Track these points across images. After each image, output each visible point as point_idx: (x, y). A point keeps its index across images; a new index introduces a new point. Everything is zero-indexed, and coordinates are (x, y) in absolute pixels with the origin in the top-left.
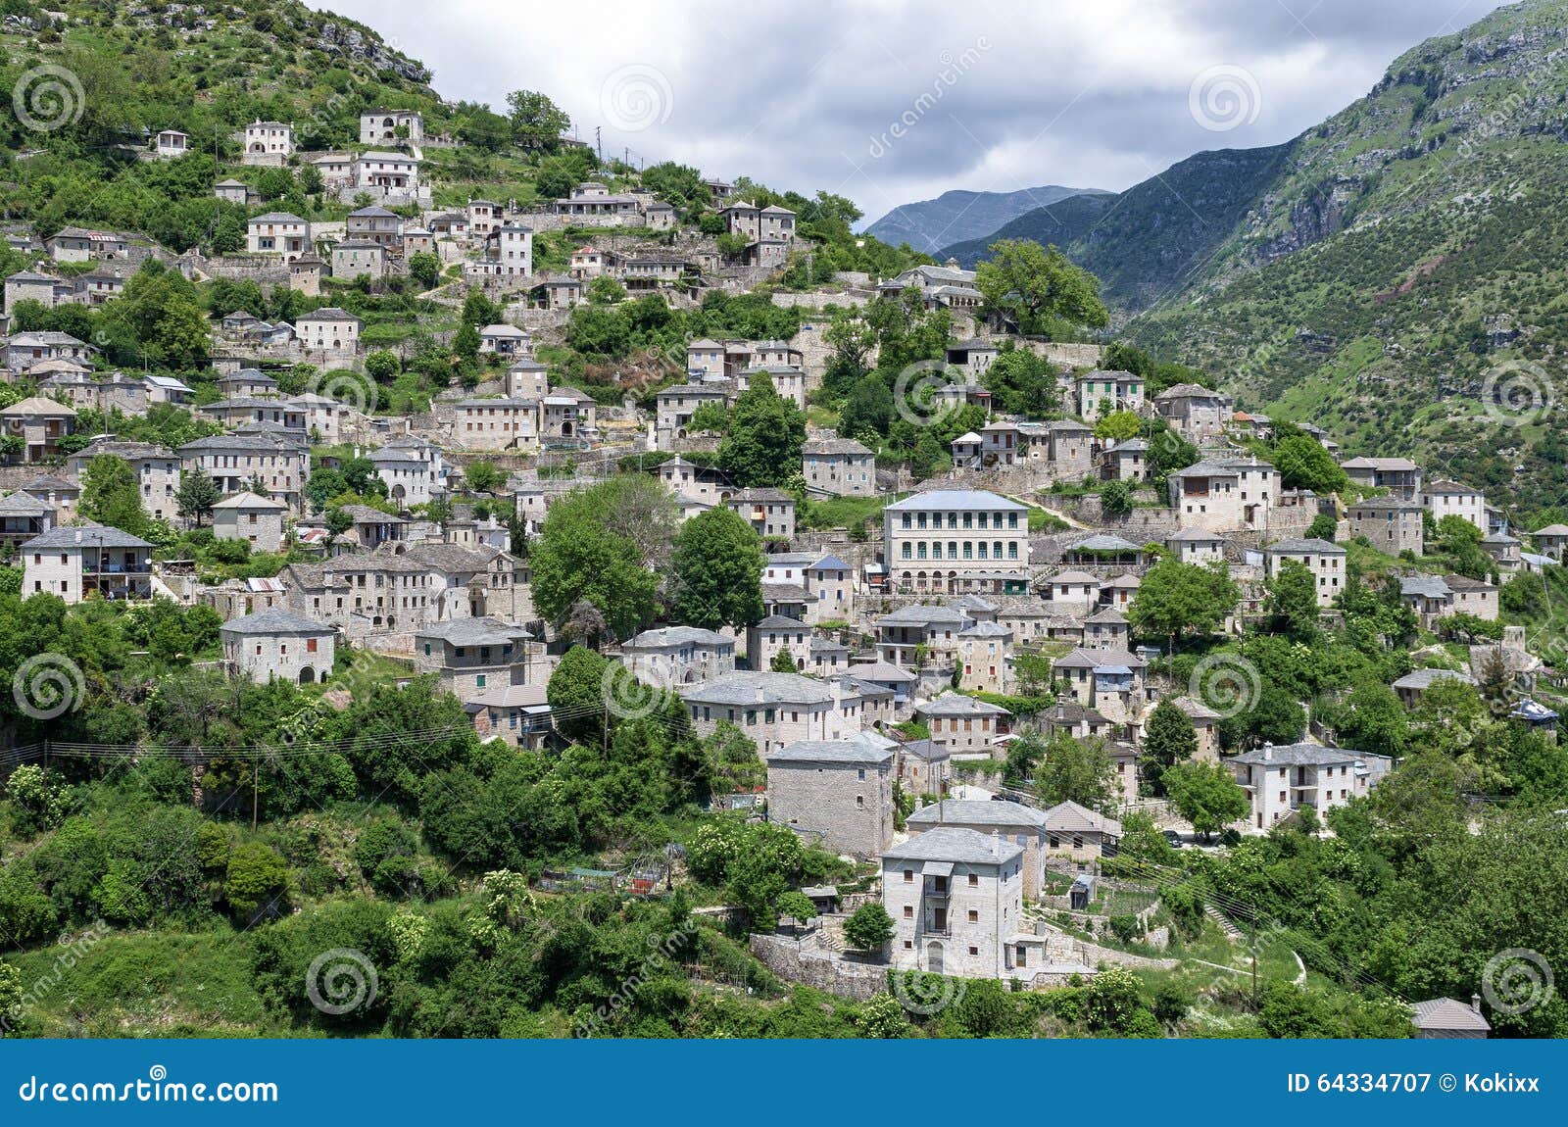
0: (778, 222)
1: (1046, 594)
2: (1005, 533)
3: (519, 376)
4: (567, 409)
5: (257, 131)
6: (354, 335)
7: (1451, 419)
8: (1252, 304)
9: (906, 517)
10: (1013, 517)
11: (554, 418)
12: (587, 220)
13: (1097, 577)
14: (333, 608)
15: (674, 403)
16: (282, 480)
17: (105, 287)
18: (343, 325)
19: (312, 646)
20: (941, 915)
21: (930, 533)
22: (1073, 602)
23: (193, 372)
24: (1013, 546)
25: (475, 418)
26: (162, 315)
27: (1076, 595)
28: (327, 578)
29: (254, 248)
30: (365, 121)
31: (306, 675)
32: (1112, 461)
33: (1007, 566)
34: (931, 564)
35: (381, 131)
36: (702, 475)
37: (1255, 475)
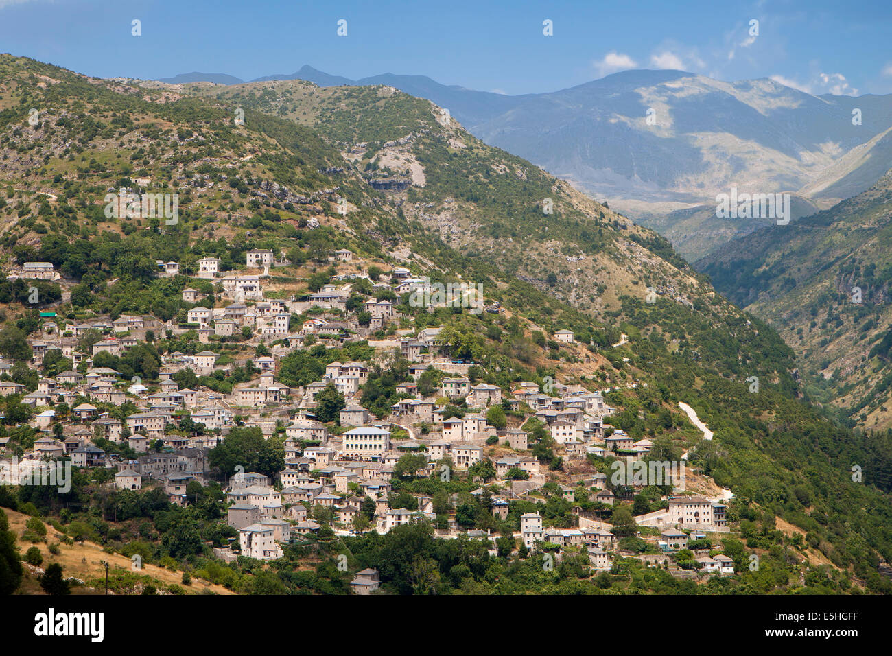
0: (384, 308)
1: (383, 461)
2: (377, 442)
3: (263, 378)
4: (276, 391)
5: (204, 263)
6: (214, 361)
9: (347, 436)
10: (380, 436)
11: (272, 394)
12: (321, 304)
14: (150, 468)
15: (312, 389)
16: (158, 426)
17: (130, 344)
18: (210, 358)
19: (135, 479)
20: (250, 543)
21: (354, 442)
23: (151, 380)
24: (380, 446)
25: (245, 395)
26: (142, 361)
28: (148, 461)
29: (190, 321)
30: (248, 255)
31: (134, 487)
32: (433, 415)
33: (378, 452)
34: (355, 451)
35: (254, 260)
36: (308, 417)
37: (471, 422)
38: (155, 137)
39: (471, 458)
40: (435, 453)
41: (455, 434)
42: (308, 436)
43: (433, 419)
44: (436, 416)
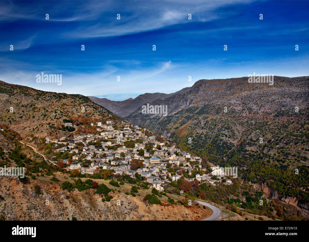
1: (161, 164)
5: (99, 123)
7: (197, 132)
8: (179, 115)
13: (164, 163)
20: (156, 187)
21: (153, 160)
28: (120, 167)
32: (165, 154)
33: (158, 162)
34: (153, 162)
35: (108, 122)
36: (137, 155)
37: (174, 155)
39: (178, 163)
40: (170, 162)
41: (172, 158)
42: (141, 159)
43: (165, 155)
44: (166, 154)
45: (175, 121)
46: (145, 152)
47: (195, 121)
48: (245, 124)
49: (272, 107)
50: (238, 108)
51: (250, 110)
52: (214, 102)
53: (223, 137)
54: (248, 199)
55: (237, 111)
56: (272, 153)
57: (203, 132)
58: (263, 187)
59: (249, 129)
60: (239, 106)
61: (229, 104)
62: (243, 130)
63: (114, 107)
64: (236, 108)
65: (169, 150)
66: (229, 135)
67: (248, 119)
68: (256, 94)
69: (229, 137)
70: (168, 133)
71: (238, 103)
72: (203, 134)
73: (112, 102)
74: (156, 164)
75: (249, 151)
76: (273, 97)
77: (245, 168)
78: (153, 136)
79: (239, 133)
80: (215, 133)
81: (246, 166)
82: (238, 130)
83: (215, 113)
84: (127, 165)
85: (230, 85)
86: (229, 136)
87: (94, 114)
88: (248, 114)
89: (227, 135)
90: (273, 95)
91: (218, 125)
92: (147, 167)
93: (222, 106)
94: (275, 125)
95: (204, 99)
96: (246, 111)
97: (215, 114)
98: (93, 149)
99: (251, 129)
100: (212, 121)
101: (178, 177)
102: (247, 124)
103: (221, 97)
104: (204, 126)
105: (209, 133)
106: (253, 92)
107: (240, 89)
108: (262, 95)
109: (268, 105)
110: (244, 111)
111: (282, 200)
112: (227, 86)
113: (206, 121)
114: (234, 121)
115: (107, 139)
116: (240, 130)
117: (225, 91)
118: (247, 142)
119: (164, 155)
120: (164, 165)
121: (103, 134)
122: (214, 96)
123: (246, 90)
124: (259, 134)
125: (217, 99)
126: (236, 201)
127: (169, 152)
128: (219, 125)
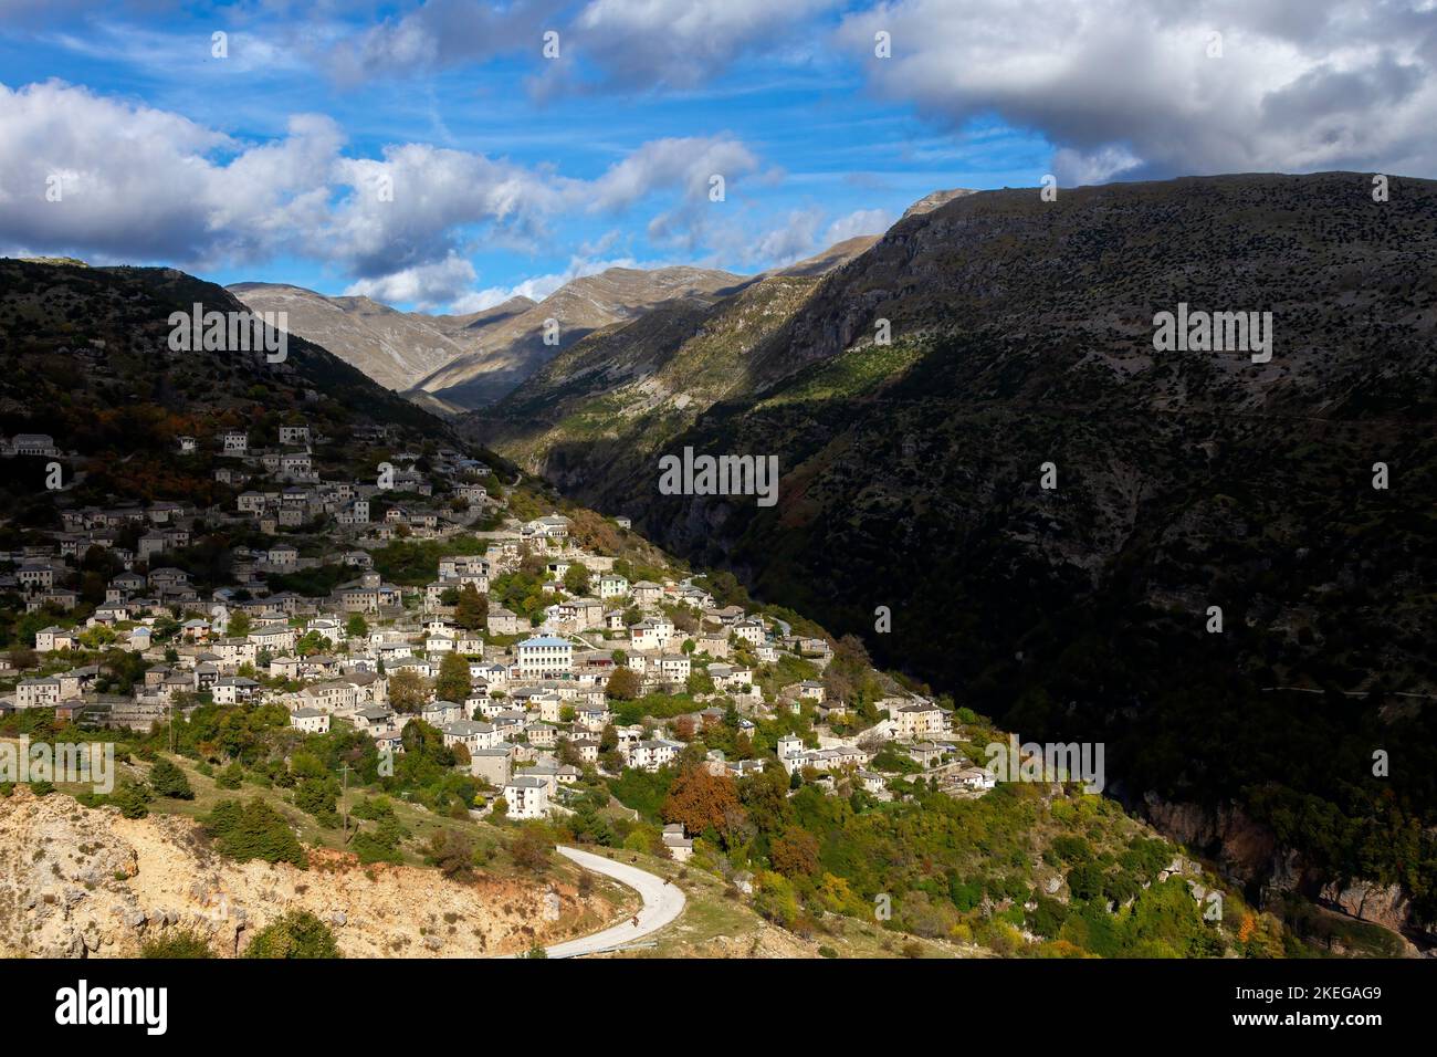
1: (577, 678)
2: (563, 655)
3: (367, 578)
4: (389, 594)
5: (230, 438)
6: (294, 556)
7: (877, 499)
10: (566, 648)
13: (598, 671)
16: (288, 644)
18: (290, 553)
19: (322, 721)
20: (522, 802)
22: (587, 680)
24: (566, 659)
27: (589, 678)
28: (321, 693)
29: (241, 508)
30: (282, 429)
31: (321, 730)
32: (609, 619)
33: (563, 666)
34: (535, 667)
35: (289, 435)
36: (446, 625)
37: (662, 626)
38: (91, 294)
39: (681, 671)
40: (637, 665)
41: (646, 642)
42: (462, 649)
43: (609, 625)
44: (614, 620)
45: (758, 435)
46: (495, 606)
47: (874, 435)
48: (1160, 456)
49: (1332, 363)
50: (1127, 363)
51: (1197, 377)
52: (998, 326)
53: (1024, 531)
54: (1080, 886)
55: (1121, 379)
56: (1288, 628)
57: (907, 502)
58: (1223, 822)
59: (1183, 485)
60: (1134, 348)
61: (1080, 338)
62: (1147, 492)
63: (418, 349)
64: (1114, 363)
65: (638, 601)
66: (1059, 522)
67: (1181, 429)
68: (1242, 279)
69: (1058, 536)
70: (712, 509)
71: (1132, 333)
72: (911, 513)
73: (408, 324)
74: (548, 676)
75: (1160, 613)
76: (1346, 299)
77: (1130, 714)
78: (555, 516)
79: (1122, 508)
80: (980, 507)
81: (1138, 704)
82: (1116, 492)
83: (992, 389)
84: (366, 680)
85: (1100, 227)
86: (1059, 528)
87: (209, 389)
88: (1181, 398)
89: (1050, 520)
90: (1345, 287)
91: (1003, 459)
92: (497, 696)
93: (1037, 349)
94: (1327, 466)
95: (942, 306)
96: (1173, 379)
97: (987, 397)
98: (173, 589)
99: (1190, 486)
100: (965, 439)
101: (664, 753)
102: (1169, 458)
103: (1043, 293)
104: (919, 467)
105: (946, 507)
106: (1227, 269)
107: (1153, 252)
108: (1282, 290)
109: (1309, 349)
110: (1163, 384)
111: (1323, 896)
112: (1082, 233)
113: (934, 439)
114: (1095, 440)
115: (272, 532)
116: (1126, 494)
117: (1065, 258)
118: (1157, 561)
119: (604, 625)
120: (598, 680)
121: (249, 502)
122: (998, 290)
123: (1192, 254)
124: (1226, 517)
125: (1016, 311)
126: (1001, 890)
127: (637, 607)
128: (1006, 464)
